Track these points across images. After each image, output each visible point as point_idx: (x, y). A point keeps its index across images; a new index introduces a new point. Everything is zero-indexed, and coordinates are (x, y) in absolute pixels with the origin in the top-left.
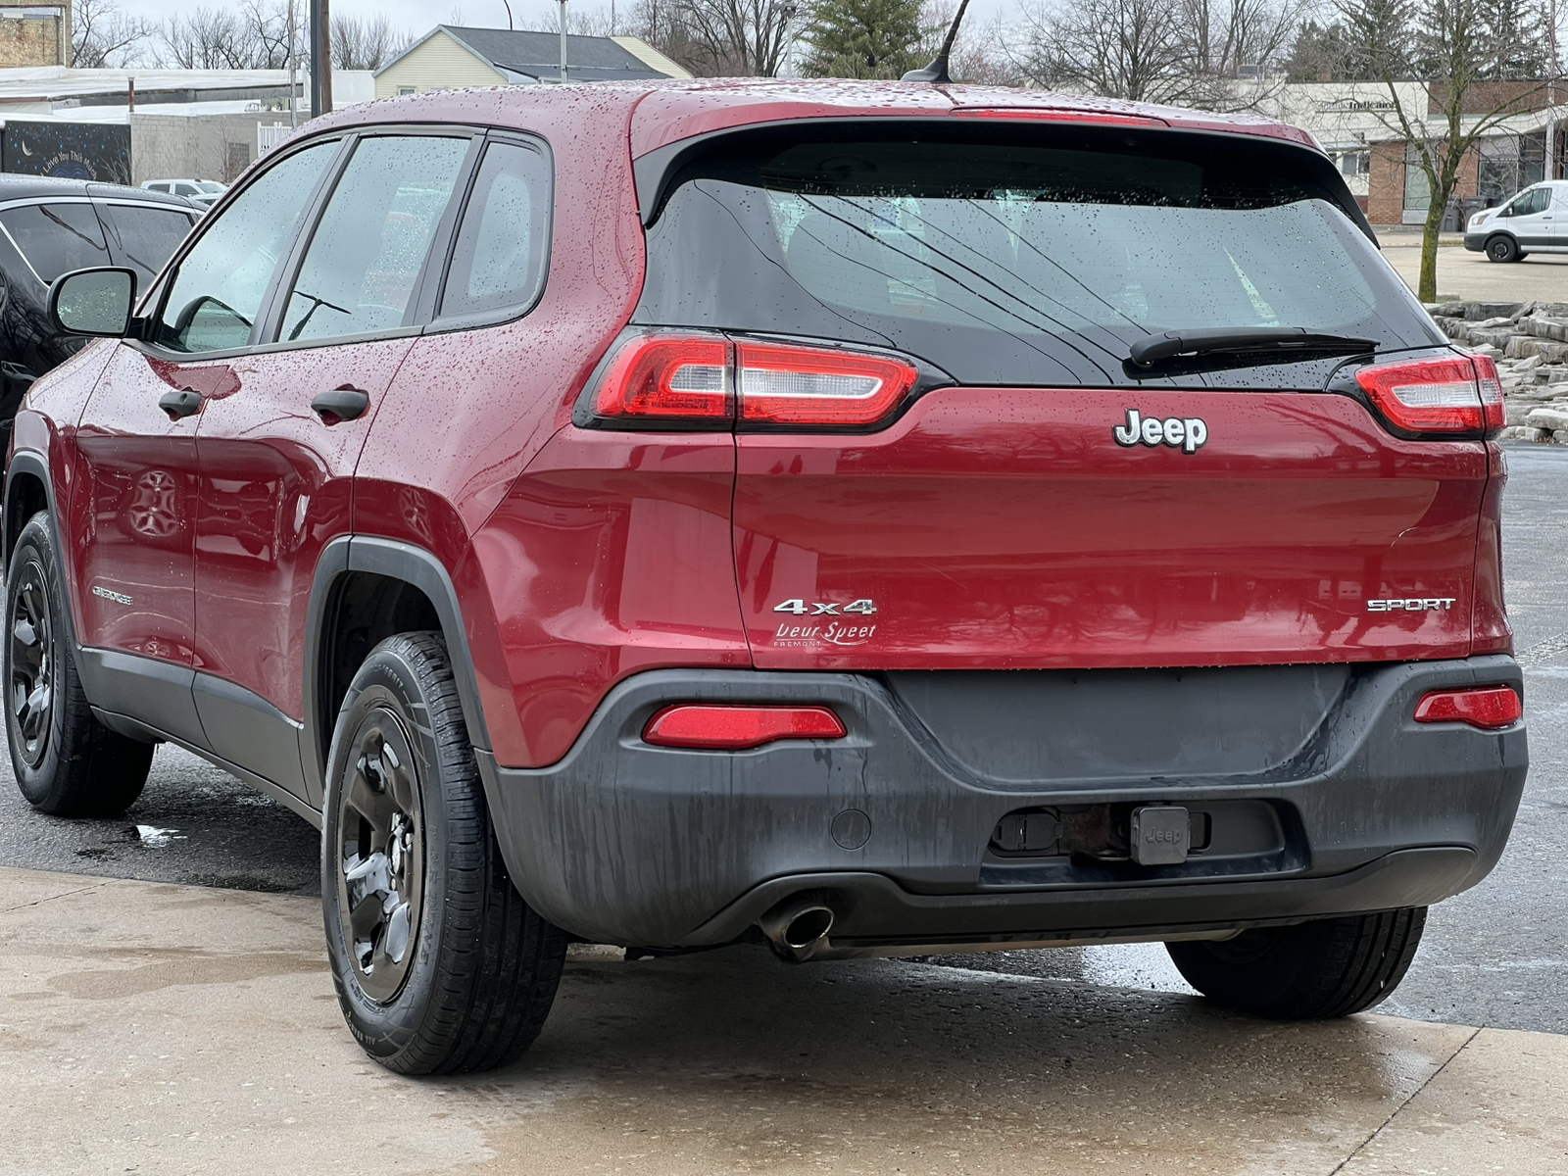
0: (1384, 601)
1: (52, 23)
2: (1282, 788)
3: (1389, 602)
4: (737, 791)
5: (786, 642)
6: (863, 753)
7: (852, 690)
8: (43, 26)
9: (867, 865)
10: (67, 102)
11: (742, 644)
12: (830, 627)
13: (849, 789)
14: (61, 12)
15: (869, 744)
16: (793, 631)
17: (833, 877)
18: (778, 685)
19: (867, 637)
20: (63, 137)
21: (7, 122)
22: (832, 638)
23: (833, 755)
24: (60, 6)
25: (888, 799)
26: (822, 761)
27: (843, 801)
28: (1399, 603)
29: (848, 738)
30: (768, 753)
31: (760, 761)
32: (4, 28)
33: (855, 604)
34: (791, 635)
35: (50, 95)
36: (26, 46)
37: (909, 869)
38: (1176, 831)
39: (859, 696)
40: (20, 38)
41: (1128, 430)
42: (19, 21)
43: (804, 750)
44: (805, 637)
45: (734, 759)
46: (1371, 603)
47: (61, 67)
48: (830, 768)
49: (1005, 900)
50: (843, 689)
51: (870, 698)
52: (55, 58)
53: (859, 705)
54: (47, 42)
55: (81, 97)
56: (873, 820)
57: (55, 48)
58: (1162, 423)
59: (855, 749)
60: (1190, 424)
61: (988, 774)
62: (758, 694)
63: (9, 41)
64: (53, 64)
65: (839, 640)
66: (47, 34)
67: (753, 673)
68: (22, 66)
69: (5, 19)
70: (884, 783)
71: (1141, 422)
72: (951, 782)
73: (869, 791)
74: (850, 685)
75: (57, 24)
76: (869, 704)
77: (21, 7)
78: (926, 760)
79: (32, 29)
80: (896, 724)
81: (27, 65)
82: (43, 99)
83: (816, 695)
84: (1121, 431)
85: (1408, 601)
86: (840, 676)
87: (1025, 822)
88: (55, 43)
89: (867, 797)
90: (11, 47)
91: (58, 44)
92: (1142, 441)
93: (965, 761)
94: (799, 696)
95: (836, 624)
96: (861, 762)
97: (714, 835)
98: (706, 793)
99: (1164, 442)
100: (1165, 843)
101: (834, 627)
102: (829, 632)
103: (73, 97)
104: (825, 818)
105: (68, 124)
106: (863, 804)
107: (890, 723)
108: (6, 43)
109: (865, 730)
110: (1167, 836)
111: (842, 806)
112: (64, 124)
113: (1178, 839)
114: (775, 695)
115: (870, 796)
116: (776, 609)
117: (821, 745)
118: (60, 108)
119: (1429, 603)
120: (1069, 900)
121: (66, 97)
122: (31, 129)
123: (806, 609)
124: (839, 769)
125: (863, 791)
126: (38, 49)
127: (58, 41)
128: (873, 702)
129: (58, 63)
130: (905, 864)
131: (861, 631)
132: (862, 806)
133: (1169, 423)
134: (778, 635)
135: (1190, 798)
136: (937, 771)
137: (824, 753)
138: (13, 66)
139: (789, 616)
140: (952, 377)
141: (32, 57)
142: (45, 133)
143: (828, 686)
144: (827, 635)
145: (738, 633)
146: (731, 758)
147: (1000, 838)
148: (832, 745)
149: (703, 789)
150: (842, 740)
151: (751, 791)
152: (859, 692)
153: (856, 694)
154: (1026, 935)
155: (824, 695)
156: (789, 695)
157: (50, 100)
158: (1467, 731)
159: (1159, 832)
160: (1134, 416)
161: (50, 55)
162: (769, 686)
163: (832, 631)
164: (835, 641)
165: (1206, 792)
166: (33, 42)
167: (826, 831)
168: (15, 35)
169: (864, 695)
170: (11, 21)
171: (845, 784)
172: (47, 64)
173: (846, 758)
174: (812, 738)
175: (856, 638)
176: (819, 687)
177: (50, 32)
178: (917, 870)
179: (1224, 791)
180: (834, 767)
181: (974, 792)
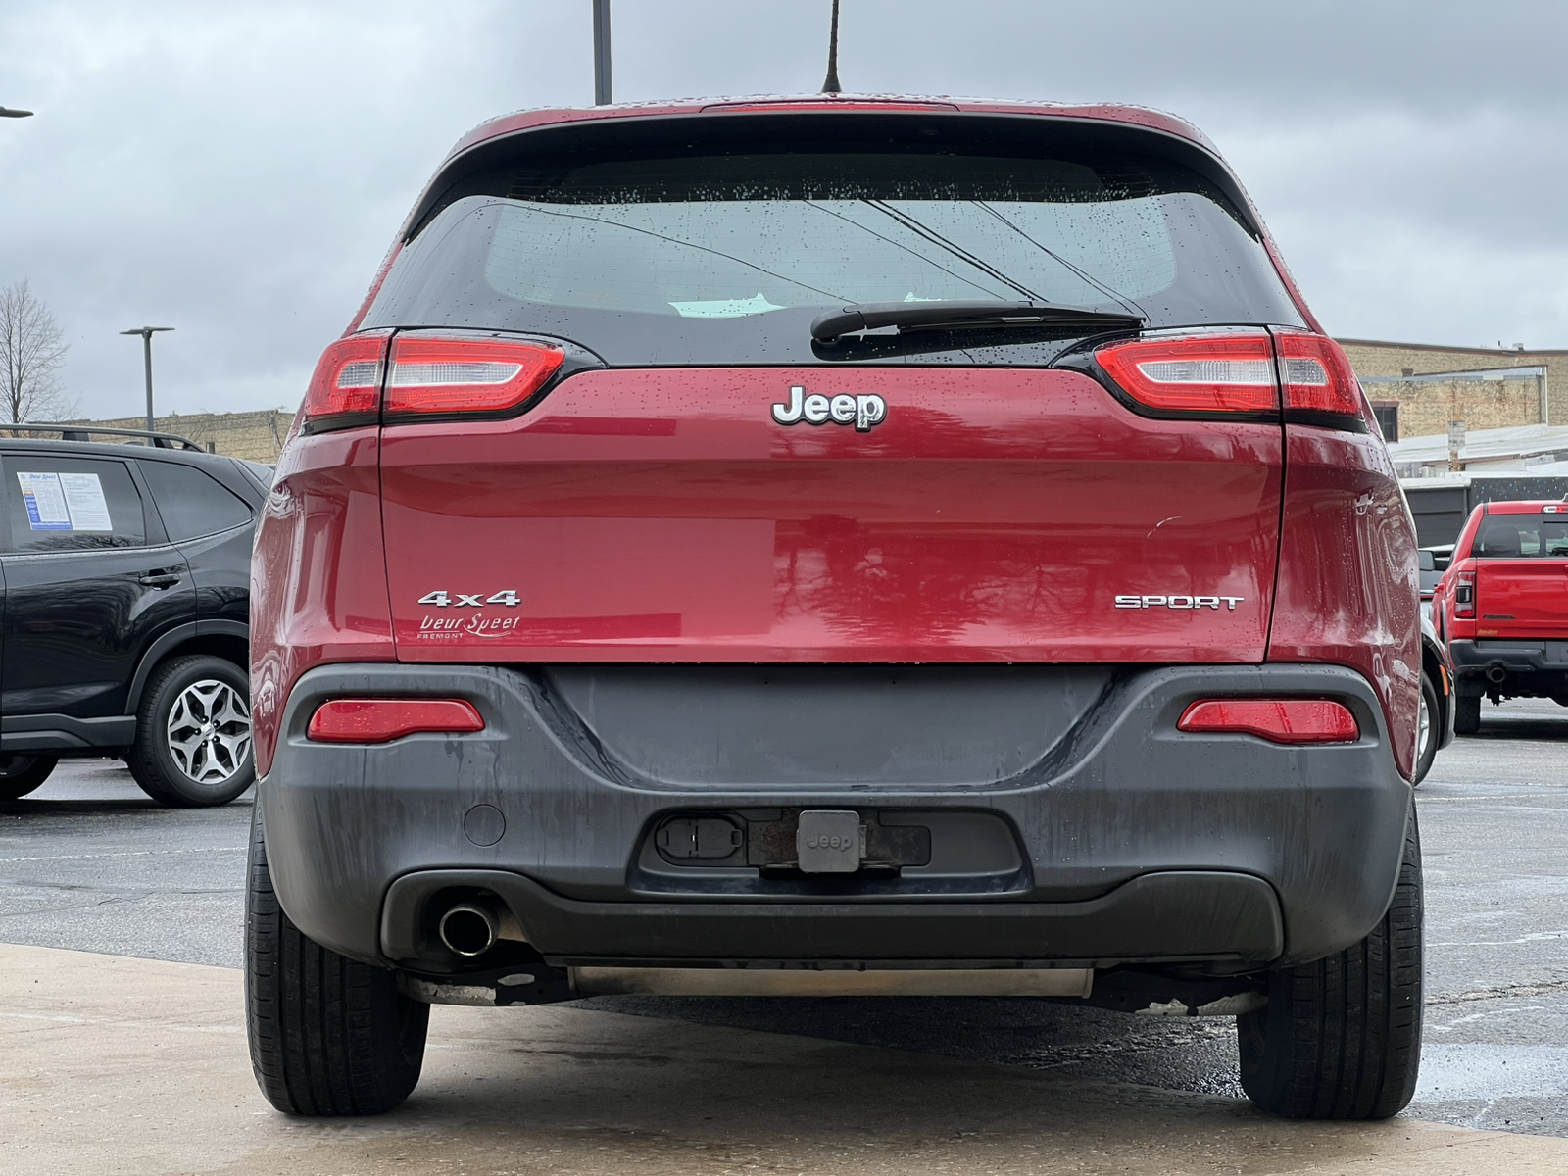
0: (1138, 597)
1: (1533, 383)
2: (991, 797)
3: (1145, 598)
4: (368, 784)
5: (429, 634)
6: (495, 746)
7: (486, 682)
8: (1524, 386)
9: (499, 862)
10: (1541, 458)
11: (388, 638)
12: (474, 620)
13: (479, 782)
14: (1543, 371)
15: (502, 737)
16: (437, 623)
17: (463, 874)
18: (413, 676)
19: (510, 628)
20: (1531, 491)
21: (1473, 480)
22: (475, 630)
23: (465, 748)
24: (1542, 366)
25: (521, 794)
26: (453, 753)
27: (474, 795)
28: (1160, 600)
29: (484, 732)
30: (399, 746)
31: (392, 753)
32: (1484, 390)
33: (498, 595)
34: (435, 627)
35: (1522, 453)
36: (1507, 407)
37: (545, 869)
38: (844, 838)
39: (493, 687)
40: (1501, 400)
41: (788, 408)
42: (1499, 383)
43: (435, 742)
44: (448, 630)
45: (368, 752)
46: (1119, 598)
47: (1543, 425)
48: (460, 760)
49: (676, 910)
50: (477, 681)
51: (505, 690)
52: (1537, 417)
53: (493, 697)
54: (1529, 402)
55: (1555, 452)
56: (507, 816)
57: (1537, 407)
58: (830, 399)
59: (487, 742)
60: (863, 401)
61: (656, 775)
62: (395, 686)
63: (1489, 403)
64: (1535, 423)
65: (482, 631)
66: (1529, 394)
67: (396, 666)
68: (1503, 426)
69: (1485, 382)
70: (516, 778)
71: (804, 399)
72: (589, 779)
73: (500, 786)
74: (486, 676)
75: (1539, 383)
76: (503, 696)
77: (1503, 369)
78: (562, 755)
79: (1513, 390)
80: (532, 717)
81: (1508, 425)
82: (1516, 456)
83: (450, 687)
84: (779, 410)
85: (1172, 599)
86: (479, 668)
87: (697, 828)
88: (1537, 402)
89: (499, 793)
90: (1492, 408)
91: (1540, 403)
92: (803, 419)
93: (630, 761)
94: (434, 687)
95: (480, 615)
96: (493, 755)
97: (353, 830)
98: (341, 785)
99: (830, 419)
100: (831, 850)
101: (477, 619)
102: (472, 624)
103: (1547, 453)
104: (457, 813)
105: (1536, 479)
106: (495, 798)
107: (525, 716)
108: (1486, 405)
109: (501, 725)
110: (832, 842)
111: (473, 801)
112: (1532, 479)
113: (847, 845)
114: (410, 687)
115: (501, 791)
116: (420, 601)
117: (454, 738)
118: (1534, 464)
119: (1201, 600)
120: (750, 914)
121: (1542, 453)
122: (1498, 485)
123: (449, 601)
124: (470, 762)
125: (494, 786)
126: (1519, 409)
127: (1540, 400)
128: (508, 693)
129: (1541, 421)
130: (541, 864)
131: (505, 623)
132: (493, 801)
133: (837, 400)
134: (423, 627)
135: (873, 804)
136: (573, 766)
137: (455, 745)
138: (1494, 427)
139: (432, 608)
140: (602, 360)
141: (1513, 417)
142: (1512, 488)
143: (462, 677)
144: (469, 627)
145: (385, 624)
146: (365, 750)
147: (668, 844)
148: (465, 738)
149: (339, 782)
150: (478, 733)
151: (382, 783)
152: (493, 683)
153: (490, 685)
154: (762, 961)
155: (458, 686)
156: (423, 687)
157: (1523, 457)
158: (1248, 743)
159: (822, 838)
160: (797, 392)
161: (1532, 414)
162: (404, 677)
163: (476, 623)
164: (477, 633)
165: (893, 798)
166: (1513, 403)
167: (458, 826)
168: (1495, 397)
169: (499, 686)
170: (1491, 384)
171: (476, 778)
172: (1528, 424)
173: (477, 750)
174: (447, 730)
175: (500, 629)
176: (453, 678)
177: (1532, 392)
178: (552, 870)
179: (916, 797)
180: (465, 760)
181: (615, 790)
